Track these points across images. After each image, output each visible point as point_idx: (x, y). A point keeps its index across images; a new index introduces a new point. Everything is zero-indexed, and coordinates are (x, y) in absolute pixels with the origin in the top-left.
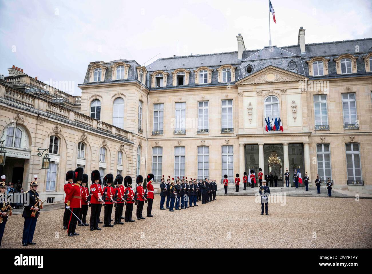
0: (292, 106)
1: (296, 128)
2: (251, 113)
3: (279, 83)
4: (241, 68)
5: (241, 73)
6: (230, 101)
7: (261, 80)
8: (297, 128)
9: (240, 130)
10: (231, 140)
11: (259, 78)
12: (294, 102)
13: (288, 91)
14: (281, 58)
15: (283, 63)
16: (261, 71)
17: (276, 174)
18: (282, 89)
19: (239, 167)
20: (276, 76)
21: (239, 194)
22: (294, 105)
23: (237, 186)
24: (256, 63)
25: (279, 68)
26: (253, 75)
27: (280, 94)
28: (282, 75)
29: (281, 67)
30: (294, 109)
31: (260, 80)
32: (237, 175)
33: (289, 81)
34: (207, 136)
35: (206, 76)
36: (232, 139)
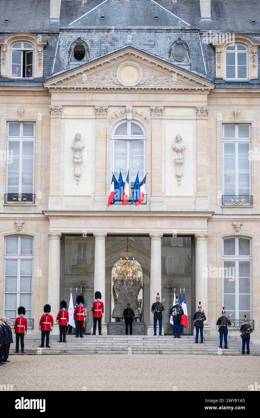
1: (180, 199)
2: (79, 160)
3: (147, 90)
4: (59, 46)
5: (58, 58)
6: (29, 125)
7: (106, 81)
8: (183, 199)
9: (51, 200)
10: (28, 222)
11: (101, 74)
12: (178, 140)
13: (168, 112)
14: (156, 31)
15: (159, 42)
16: (108, 60)
18: (153, 105)
19: (46, 289)
20: (141, 73)
21: (49, 352)
22: (178, 146)
23: (45, 332)
24: (96, 37)
25: (149, 55)
26: (88, 67)
27: (149, 117)
28: (155, 73)
29: (153, 52)
30: (180, 156)
31: (103, 79)
32: (47, 308)
33: (170, 88)
36: (32, 219)
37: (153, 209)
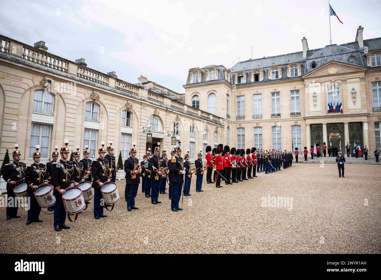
0: (352, 93)
1: (355, 110)
2: (316, 100)
3: (340, 74)
4: (306, 65)
5: (306, 68)
6: (298, 91)
7: (324, 73)
8: (356, 110)
9: (306, 113)
10: (299, 121)
11: (322, 71)
12: (353, 89)
13: (348, 81)
14: (342, 54)
15: (343, 58)
16: (324, 66)
17: (336, 147)
18: (342, 79)
19: (306, 142)
20: (337, 69)
21: (307, 162)
22: (353, 92)
24: (319, 60)
25: (340, 62)
26: (317, 70)
27: (341, 83)
28: (343, 68)
29: (341, 61)
30: (354, 95)
31: (323, 73)
32: (305, 148)
33: (349, 72)
34: (279, 118)
35: (277, 73)
36: (300, 120)
37: (344, 114)
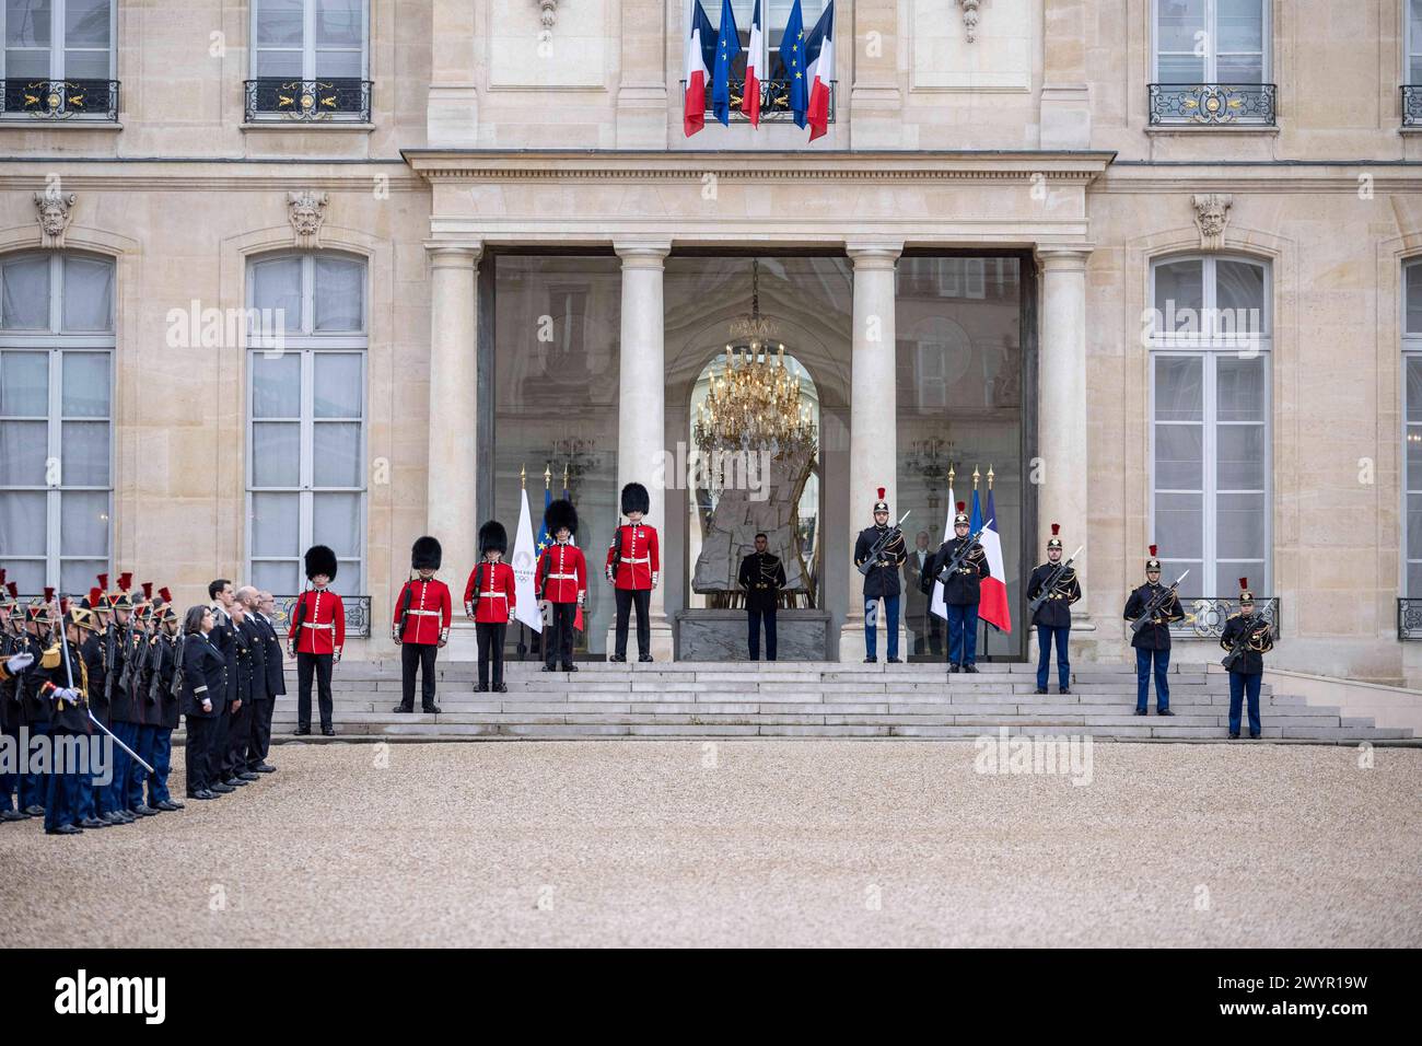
1: (975, 100)
8: (986, 99)
9: (436, 106)
10: (346, 196)
19: (422, 473)
21: (434, 731)
23: (419, 651)
32: (427, 552)
34: (98, 148)
37: (860, 142)
